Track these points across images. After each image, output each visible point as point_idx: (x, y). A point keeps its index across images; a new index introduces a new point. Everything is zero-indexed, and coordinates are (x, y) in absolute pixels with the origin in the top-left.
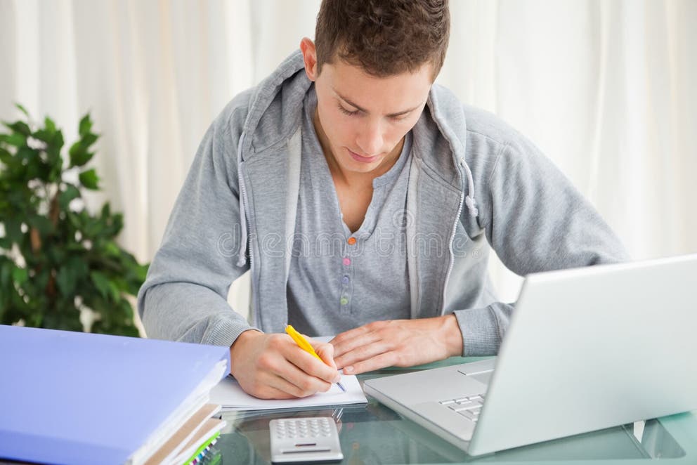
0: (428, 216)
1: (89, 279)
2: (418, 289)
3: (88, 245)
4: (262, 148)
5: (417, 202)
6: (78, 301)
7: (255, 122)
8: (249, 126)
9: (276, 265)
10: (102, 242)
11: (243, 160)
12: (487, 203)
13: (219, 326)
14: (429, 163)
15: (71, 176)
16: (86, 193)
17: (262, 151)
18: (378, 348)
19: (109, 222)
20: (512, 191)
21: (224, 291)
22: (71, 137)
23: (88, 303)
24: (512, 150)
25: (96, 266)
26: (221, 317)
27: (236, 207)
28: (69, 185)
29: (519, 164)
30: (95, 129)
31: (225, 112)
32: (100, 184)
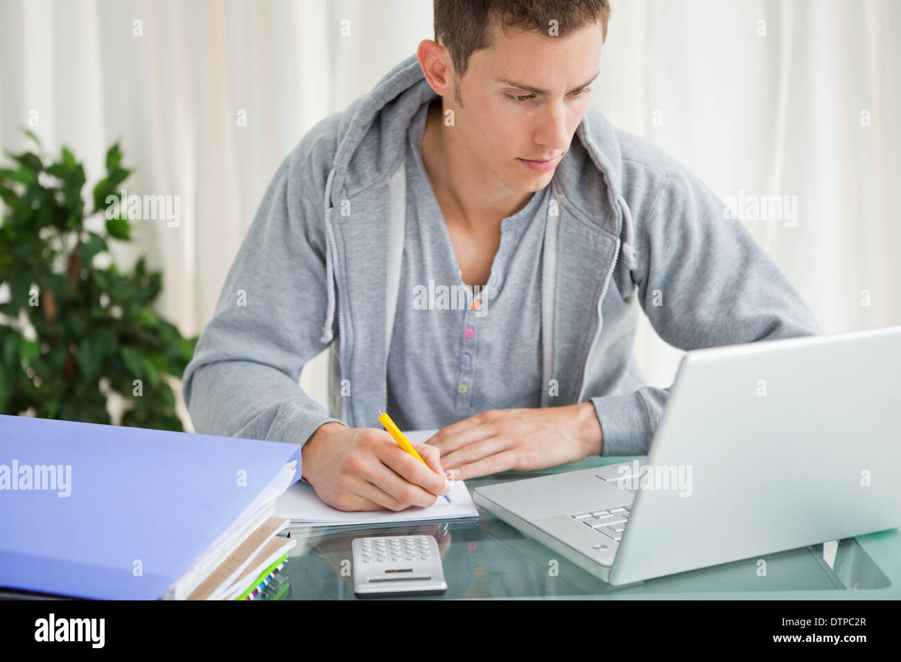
0: (571, 269)
1: (119, 357)
2: (553, 363)
3: (117, 312)
4: (357, 190)
5: (558, 250)
6: (104, 385)
7: (348, 156)
8: (340, 162)
9: (373, 341)
10: (135, 309)
11: (331, 206)
13: (291, 417)
14: (574, 201)
15: (95, 223)
16: (115, 245)
17: (355, 195)
18: (491, 446)
19: (145, 283)
20: (675, 236)
21: (295, 373)
22: (96, 173)
23: (118, 387)
24: (677, 183)
25: (127, 339)
26: (293, 405)
28: (93, 235)
29: (685, 203)
30: (126, 162)
32: (134, 233)
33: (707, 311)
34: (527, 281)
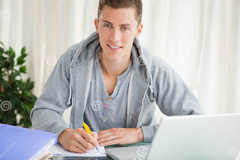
1: (19, 104)
2: (129, 116)
3: (20, 92)
4: (80, 64)
5: (132, 85)
6: (16, 112)
7: (78, 55)
8: (76, 56)
9: (80, 105)
10: (25, 92)
11: (72, 68)
12: (157, 88)
13: (58, 126)
14: (138, 73)
15: (17, 68)
16: (22, 74)
17: (79, 65)
18: (113, 137)
19: (29, 85)
20: (166, 85)
21: (62, 113)
22: (18, 54)
23: (19, 112)
24: (167, 70)
25: (23, 100)
26: (59, 122)
27: (68, 84)
28: (16, 71)
29: (169, 76)
31: (67, 51)
32: (27, 71)
33: (174, 106)
34: (124, 94)
